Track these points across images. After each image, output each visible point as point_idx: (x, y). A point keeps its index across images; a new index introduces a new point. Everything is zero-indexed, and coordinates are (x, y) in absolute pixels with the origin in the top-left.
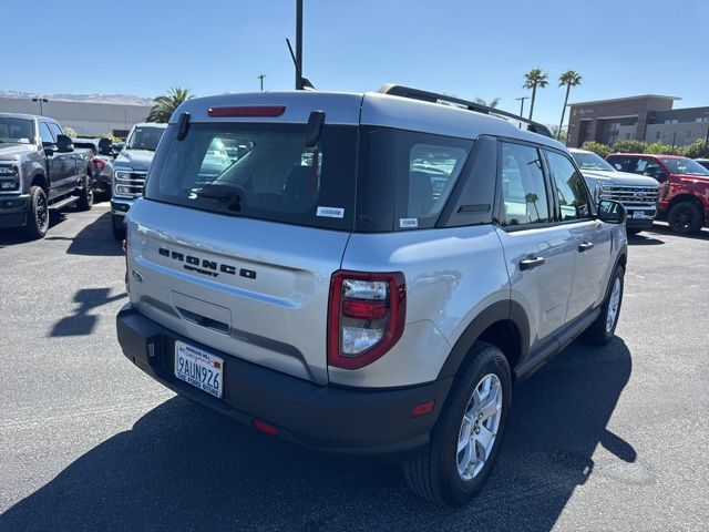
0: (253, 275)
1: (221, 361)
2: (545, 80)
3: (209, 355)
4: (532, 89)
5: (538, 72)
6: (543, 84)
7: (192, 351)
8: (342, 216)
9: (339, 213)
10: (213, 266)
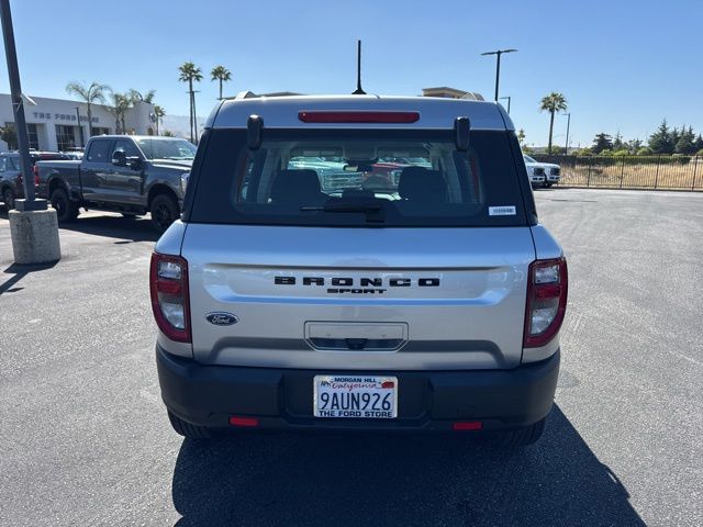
0: (436, 282)
1: (395, 380)
2: (199, 74)
3: (372, 378)
4: (188, 82)
5: (192, 66)
6: (198, 78)
7: (345, 380)
8: (514, 213)
9: (511, 211)
10: (377, 282)
